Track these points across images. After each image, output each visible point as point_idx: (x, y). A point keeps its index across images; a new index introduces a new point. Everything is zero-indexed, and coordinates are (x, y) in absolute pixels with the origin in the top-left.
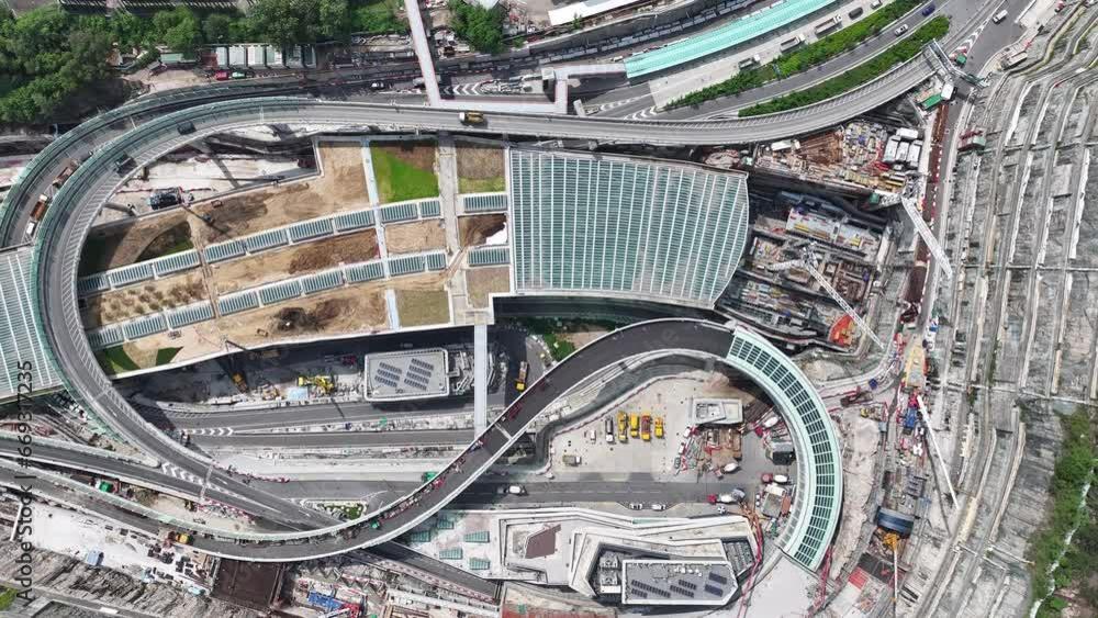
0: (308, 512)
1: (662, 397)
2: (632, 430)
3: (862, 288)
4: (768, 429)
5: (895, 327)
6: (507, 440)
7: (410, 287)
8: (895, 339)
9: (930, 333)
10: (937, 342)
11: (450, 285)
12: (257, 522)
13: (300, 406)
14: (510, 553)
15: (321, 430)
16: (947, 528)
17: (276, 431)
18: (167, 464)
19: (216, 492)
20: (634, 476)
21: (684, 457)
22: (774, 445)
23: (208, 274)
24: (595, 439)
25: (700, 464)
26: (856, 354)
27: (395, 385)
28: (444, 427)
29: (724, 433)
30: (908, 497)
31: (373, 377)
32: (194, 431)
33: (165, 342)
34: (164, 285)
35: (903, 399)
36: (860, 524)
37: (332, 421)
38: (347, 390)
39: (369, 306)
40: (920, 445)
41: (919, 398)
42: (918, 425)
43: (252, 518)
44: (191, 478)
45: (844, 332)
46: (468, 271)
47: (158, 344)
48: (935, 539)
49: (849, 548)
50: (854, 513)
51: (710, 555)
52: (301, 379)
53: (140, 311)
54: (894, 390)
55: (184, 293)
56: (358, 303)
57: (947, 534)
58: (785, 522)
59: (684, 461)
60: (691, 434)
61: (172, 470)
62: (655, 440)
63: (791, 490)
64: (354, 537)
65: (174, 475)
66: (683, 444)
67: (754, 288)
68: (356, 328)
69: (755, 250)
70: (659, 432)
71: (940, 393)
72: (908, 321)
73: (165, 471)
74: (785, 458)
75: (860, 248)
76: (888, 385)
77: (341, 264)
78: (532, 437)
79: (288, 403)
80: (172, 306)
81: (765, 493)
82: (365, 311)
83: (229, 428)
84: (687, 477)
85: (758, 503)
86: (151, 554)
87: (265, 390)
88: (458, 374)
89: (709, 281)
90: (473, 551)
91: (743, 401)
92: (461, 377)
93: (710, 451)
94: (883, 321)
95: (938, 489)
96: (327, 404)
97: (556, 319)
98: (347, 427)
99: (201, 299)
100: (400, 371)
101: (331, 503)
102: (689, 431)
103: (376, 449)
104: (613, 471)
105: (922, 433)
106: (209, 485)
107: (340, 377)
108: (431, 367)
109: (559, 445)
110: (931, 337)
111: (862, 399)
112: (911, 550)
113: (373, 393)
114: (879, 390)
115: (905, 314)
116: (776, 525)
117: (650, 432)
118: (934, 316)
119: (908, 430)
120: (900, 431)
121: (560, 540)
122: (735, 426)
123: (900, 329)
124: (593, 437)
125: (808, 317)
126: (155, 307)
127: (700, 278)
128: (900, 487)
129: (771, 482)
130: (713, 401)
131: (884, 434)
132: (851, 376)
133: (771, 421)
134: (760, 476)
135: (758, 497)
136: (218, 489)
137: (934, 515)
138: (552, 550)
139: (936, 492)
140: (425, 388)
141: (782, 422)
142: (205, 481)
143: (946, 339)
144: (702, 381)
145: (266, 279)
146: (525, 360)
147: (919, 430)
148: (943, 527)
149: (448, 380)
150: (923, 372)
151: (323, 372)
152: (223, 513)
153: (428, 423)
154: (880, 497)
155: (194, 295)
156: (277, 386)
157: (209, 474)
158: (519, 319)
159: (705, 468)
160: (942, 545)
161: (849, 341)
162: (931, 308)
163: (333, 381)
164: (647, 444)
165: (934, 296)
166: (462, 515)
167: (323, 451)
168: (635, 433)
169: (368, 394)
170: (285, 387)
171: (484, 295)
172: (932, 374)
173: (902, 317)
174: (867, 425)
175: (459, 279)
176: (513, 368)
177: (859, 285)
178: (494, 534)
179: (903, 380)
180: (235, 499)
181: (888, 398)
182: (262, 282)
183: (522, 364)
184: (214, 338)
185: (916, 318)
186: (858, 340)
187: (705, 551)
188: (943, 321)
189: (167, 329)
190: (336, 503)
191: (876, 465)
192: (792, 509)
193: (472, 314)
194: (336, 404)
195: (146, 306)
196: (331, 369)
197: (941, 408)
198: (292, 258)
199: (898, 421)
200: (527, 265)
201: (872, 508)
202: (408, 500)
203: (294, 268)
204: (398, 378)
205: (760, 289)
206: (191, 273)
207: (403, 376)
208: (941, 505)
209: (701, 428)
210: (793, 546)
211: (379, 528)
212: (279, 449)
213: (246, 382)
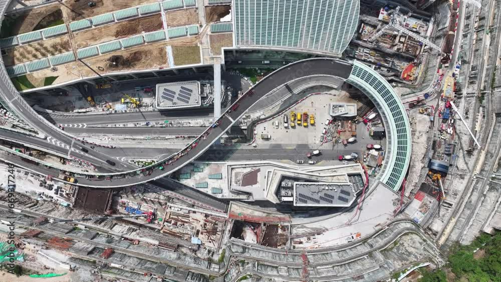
0: (125, 164)
1: (313, 104)
2: (298, 120)
3: (419, 50)
4: (370, 120)
5: (437, 66)
6: (231, 122)
7: (179, 44)
8: (438, 72)
9: (457, 69)
10: (460, 74)
11: (201, 43)
12: (98, 169)
13: (122, 113)
14: (233, 183)
15: (133, 126)
16: (468, 168)
17: (109, 126)
18: (50, 137)
19: (77, 153)
20: (299, 146)
21: (325, 136)
22: (373, 129)
23: (72, 37)
24: (278, 126)
25: (334, 139)
26: (416, 84)
27: (172, 100)
28: (198, 125)
29: (347, 123)
30: (445, 156)
31: (160, 96)
32: (66, 125)
33: (49, 73)
34: (48, 43)
35: (442, 105)
36: (420, 168)
37: (139, 121)
38: (147, 106)
39: (158, 55)
40: (451, 128)
41: (452, 103)
42: (450, 118)
43: (96, 167)
44: (63, 145)
45: (409, 74)
46: (211, 36)
47: (45, 74)
48: (461, 175)
49: (414, 181)
50: (417, 164)
51: (341, 181)
52: (123, 100)
53: (35, 56)
54: (437, 100)
55: (59, 47)
56: (152, 53)
57: (468, 171)
58: (380, 170)
59: (326, 138)
60: (329, 124)
61: (53, 141)
62: (310, 127)
63: (382, 153)
64: (149, 174)
65: (54, 143)
66: (325, 128)
67: (361, 51)
68: (151, 66)
69: (362, 31)
70: (312, 122)
71: (463, 100)
72: (445, 63)
73: (49, 141)
74: (380, 136)
75: (418, 29)
76: (434, 97)
77: (143, 32)
78: (244, 131)
79: (116, 111)
80: (53, 54)
81: (368, 154)
82: (156, 58)
83: (84, 124)
84: (327, 146)
85: (365, 160)
86: (41, 185)
87: (104, 106)
88: (206, 96)
89: (339, 42)
90: (213, 184)
91: (358, 105)
92: (207, 97)
93: (339, 132)
94: (431, 65)
95: (463, 150)
96: (137, 112)
97: (257, 69)
98: (147, 124)
99: (68, 50)
100: (175, 93)
101: (138, 160)
102: (328, 121)
103: (162, 136)
104: (287, 143)
105: (452, 122)
106: (73, 149)
107: (143, 99)
108: (191, 91)
109: (259, 130)
110: (457, 72)
111: (420, 104)
112: (448, 182)
113: (161, 105)
114: (429, 99)
115: (443, 59)
116: (374, 172)
117: (307, 123)
118: (458, 61)
119: (445, 120)
120: (441, 120)
121: (260, 177)
122: (352, 119)
123: (440, 67)
124: (277, 124)
125: (390, 66)
126: (44, 55)
127: (334, 41)
128: (441, 150)
129: (372, 148)
130: (341, 104)
131: (432, 122)
132: (414, 93)
133: (372, 116)
134: (365, 146)
135: (365, 156)
136: (77, 151)
137: (461, 163)
138: (256, 182)
139: (461, 151)
140: (188, 102)
141: (378, 116)
142: (70, 147)
143: (465, 70)
144: (335, 95)
145: (103, 40)
146: (241, 91)
147: (451, 121)
148: (465, 168)
149: (200, 97)
150: (453, 90)
151: (134, 96)
152: (80, 164)
153: (190, 123)
154: (431, 154)
155: (64, 48)
156: (110, 104)
157: (73, 143)
158: (237, 69)
159: (337, 142)
160: (465, 177)
161: (412, 78)
162: (457, 56)
163: (140, 101)
164: (306, 129)
165: (458, 50)
166: (208, 165)
167: (135, 137)
168: (299, 122)
169: (158, 105)
170: (114, 104)
171: (219, 49)
172: (458, 91)
173: (441, 61)
174: (423, 117)
175: (206, 40)
176: (234, 95)
177: (417, 49)
178: (225, 174)
179: (442, 94)
180: (86, 157)
181: (434, 103)
182: (101, 42)
183: (239, 92)
184: (75, 72)
185: (449, 62)
186: (417, 78)
187: (338, 179)
188: (464, 62)
189: (50, 67)
190: (141, 160)
191: (428, 138)
192: (383, 163)
193: (213, 58)
194: (141, 112)
195: (38, 54)
196: (138, 95)
197: (463, 107)
198: (117, 29)
199: (439, 116)
200: (242, 33)
201: (427, 160)
202: (178, 154)
203: (118, 34)
204: (173, 97)
205: (365, 51)
206: (63, 37)
207: (176, 96)
208: (464, 157)
209: (335, 119)
210: (385, 178)
211: (162, 169)
212: (111, 136)
213: (94, 101)
